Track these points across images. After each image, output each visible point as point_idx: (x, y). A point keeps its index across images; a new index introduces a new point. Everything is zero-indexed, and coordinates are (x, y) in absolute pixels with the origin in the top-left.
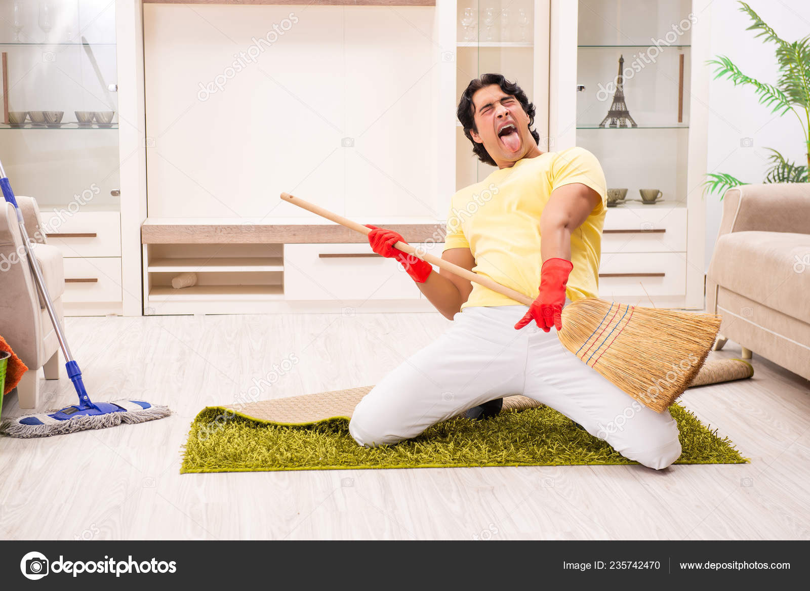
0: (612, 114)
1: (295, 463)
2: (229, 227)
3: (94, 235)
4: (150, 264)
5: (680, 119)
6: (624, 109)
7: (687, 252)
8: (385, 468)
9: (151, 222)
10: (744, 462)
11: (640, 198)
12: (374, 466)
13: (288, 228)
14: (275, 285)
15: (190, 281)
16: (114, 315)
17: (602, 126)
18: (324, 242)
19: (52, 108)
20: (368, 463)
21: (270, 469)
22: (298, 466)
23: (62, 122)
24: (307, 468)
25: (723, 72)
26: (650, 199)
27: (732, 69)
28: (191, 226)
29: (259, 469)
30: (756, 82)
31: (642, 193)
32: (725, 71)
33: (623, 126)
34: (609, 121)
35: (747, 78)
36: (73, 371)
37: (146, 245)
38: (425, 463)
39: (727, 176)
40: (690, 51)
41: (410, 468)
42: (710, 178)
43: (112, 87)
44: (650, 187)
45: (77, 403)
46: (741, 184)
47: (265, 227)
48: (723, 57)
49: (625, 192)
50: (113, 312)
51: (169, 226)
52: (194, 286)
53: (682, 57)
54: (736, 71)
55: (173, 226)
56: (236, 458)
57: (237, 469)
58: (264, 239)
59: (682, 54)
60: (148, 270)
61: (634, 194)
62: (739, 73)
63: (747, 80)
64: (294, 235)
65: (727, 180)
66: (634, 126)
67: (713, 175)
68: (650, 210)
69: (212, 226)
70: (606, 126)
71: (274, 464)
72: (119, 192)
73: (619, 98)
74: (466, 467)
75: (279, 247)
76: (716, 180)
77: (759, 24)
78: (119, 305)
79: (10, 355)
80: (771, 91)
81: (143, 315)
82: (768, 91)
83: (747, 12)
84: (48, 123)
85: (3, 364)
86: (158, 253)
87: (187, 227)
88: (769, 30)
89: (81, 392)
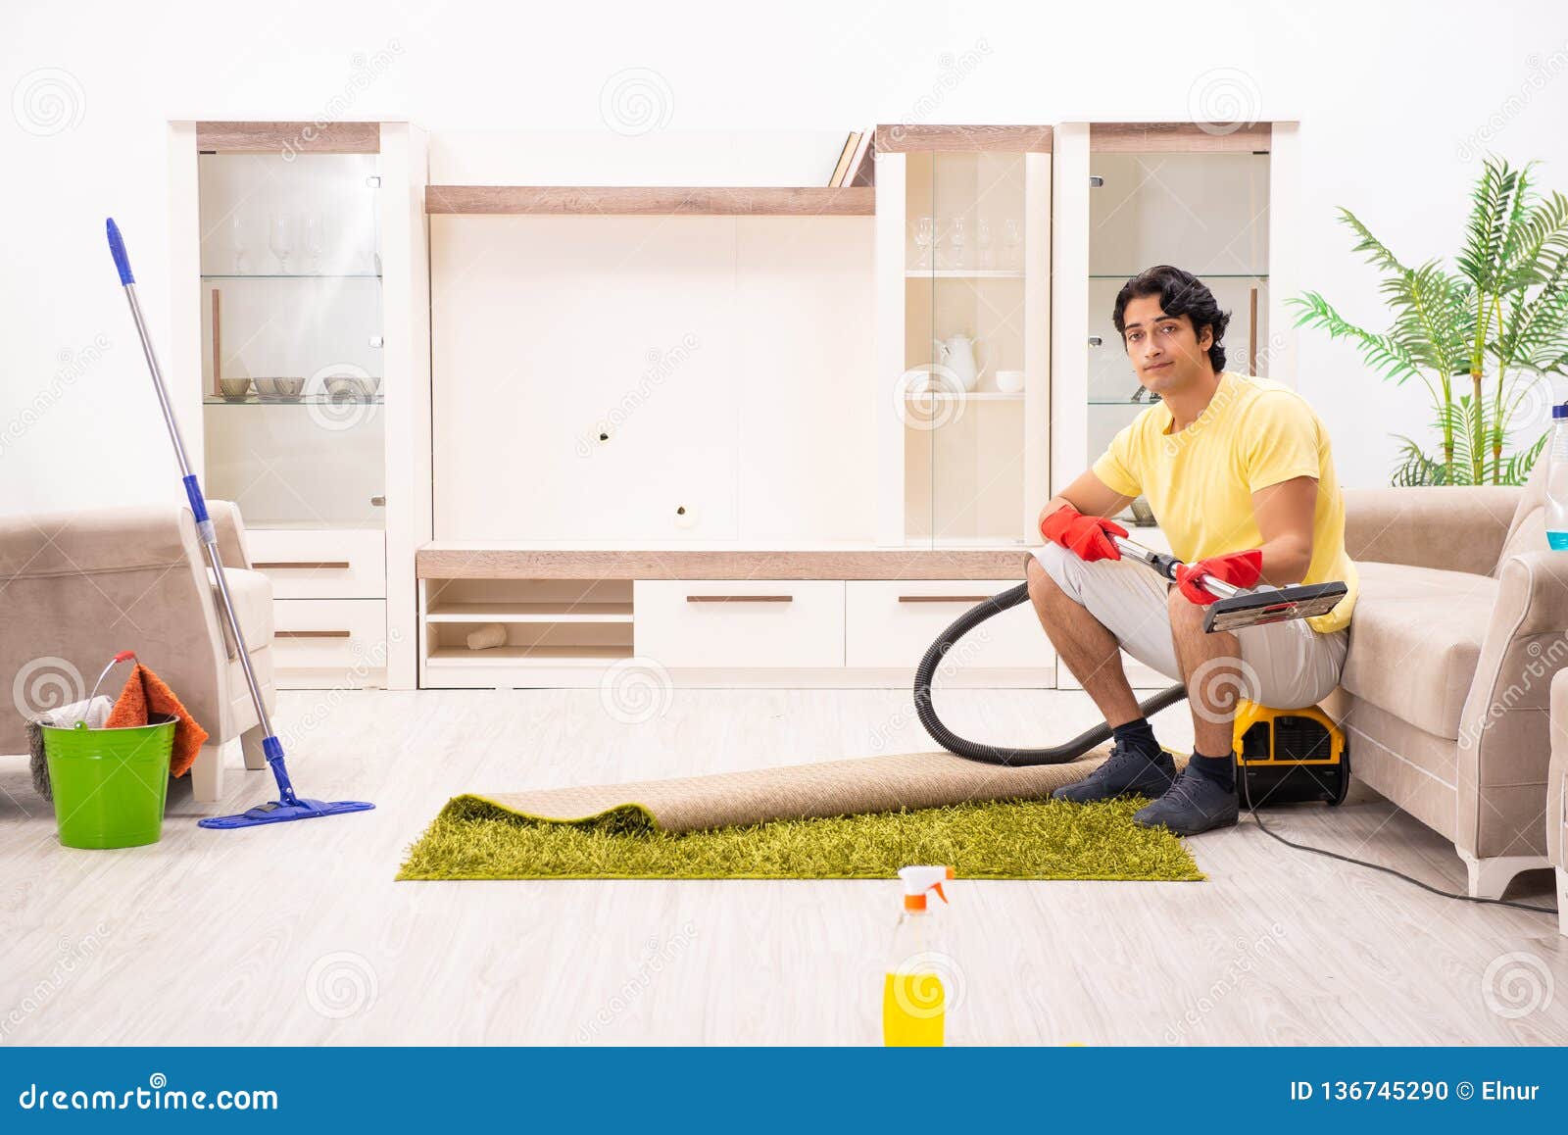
1: (557, 870)
2: (549, 554)
3: (345, 565)
4: (431, 610)
8: (683, 878)
9: (439, 545)
10: (1200, 880)
12: (667, 876)
13: (640, 556)
14: (619, 644)
15: (496, 638)
16: (373, 688)
17: (1136, 399)
18: (696, 577)
19: (289, 373)
20: (659, 872)
21: (521, 876)
22: (560, 874)
23: (301, 393)
24: (573, 875)
25: (1308, 316)
27: (1325, 313)
28: (492, 552)
29: (506, 876)
30: (1362, 332)
32: (1312, 315)
35: (1347, 325)
36: (272, 749)
37: (424, 580)
38: (740, 872)
40: (1267, 284)
41: (719, 879)
43: (377, 341)
45: (276, 796)
47: (605, 553)
48: (1310, 293)
50: (373, 684)
51: (459, 552)
52: (503, 646)
53: (1255, 292)
54: (1330, 314)
55: (465, 551)
56: (475, 861)
57: (474, 877)
58: (603, 574)
59: (1254, 288)
60: (427, 619)
62: (1336, 317)
63: (1347, 328)
64: (650, 566)
69: (523, 552)
70: (1141, 401)
71: (527, 871)
72: (384, 498)
74: (797, 879)
75: (627, 586)
77: (1368, 244)
78: (383, 672)
79: (178, 719)
80: (1387, 346)
81: (418, 688)
82: (1382, 346)
83: (1351, 224)
84: (282, 395)
85: (165, 732)
86: (445, 594)
87: (486, 554)
88: (1384, 252)
89: (283, 782)
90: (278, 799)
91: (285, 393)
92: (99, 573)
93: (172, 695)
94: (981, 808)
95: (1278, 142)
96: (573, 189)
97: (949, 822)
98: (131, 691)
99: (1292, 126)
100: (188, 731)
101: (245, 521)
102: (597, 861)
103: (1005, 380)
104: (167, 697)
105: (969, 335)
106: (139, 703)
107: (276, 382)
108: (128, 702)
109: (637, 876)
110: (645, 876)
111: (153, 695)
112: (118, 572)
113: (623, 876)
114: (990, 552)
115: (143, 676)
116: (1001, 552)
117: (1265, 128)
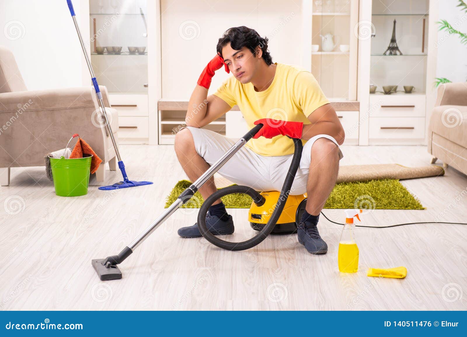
0: (390, 48)
3: (136, 106)
4: (162, 120)
5: (423, 51)
6: (396, 46)
7: (425, 117)
9: (164, 100)
10: (423, 209)
11: (404, 90)
14: (222, 130)
16: (145, 144)
17: (385, 54)
19: (116, 45)
23: (121, 51)
25: (443, 27)
26: (409, 91)
27: (448, 26)
28: (182, 102)
30: (459, 33)
31: (405, 87)
33: (396, 54)
34: (388, 52)
35: (455, 30)
36: (121, 165)
37: (160, 111)
39: (445, 79)
40: (428, 17)
42: (437, 80)
43: (145, 35)
44: (409, 85)
45: (123, 180)
48: (443, 20)
49: (396, 87)
51: (171, 102)
53: (424, 20)
55: (173, 102)
59: (424, 18)
60: (161, 122)
61: (401, 88)
62: (451, 28)
66: (401, 54)
68: (408, 96)
70: (387, 54)
72: (148, 85)
73: (393, 40)
76: (439, 81)
77: (462, 4)
78: (147, 139)
79: (93, 156)
81: (158, 144)
82: (466, 37)
84: (115, 52)
85: (89, 160)
86: (166, 115)
87: (179, 103)
89: (124, 175)
90: (123, 181)
91: (116, 51)
92: (66, 109)
93: (90, 148)
94: (347, 185)
97: (337, 189)
98: (77, 146)
100: (96, 159)
101: (109, 92)
102: (229, 202)
103: (343, 48)
104: (89, 149)
105: (331, 33)
106: (80, 150)
107: (113, 48)
108: (76, 150)
109: (242, 207)
110: (244, 207)
111: (84, 148)
112: (71, 108)
113: (237, 207)
114: (338, 103)
115: (81, 142)
116: (342, 103)
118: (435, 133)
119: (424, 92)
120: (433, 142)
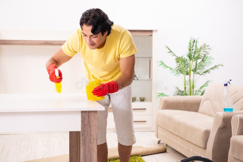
5: (150, 77)
7: (152, 115)
11: (139, 99)
26: (142, 100)
27: (163, 64)
30: (170, 68)
31: (140, 98)
32: (161, 65)
39: (163, 94)
40: (152, 59)
42: (158, 94)
44: (142, 96)
46: (166, 96)
48: (160, 60)
49: (135, 98)
53: (150, 60)
61: (138, 99)
62: (165, 65)
63: (167, 67)
65: (162, 94)
67: (159, 93)
68: (142, 103)
76: (159, 95)
77: (171, 52)
80: (174, 70)
82: (173, 70)
83: (167, 48)
88: (173, 53)
95: (154, 34)
96: (25, 40)
99: (156, 31)
117: (151, 31)
118: (159, 126)
119: (151, 101)
120: (158, 131)
